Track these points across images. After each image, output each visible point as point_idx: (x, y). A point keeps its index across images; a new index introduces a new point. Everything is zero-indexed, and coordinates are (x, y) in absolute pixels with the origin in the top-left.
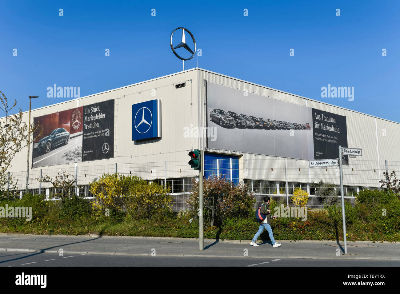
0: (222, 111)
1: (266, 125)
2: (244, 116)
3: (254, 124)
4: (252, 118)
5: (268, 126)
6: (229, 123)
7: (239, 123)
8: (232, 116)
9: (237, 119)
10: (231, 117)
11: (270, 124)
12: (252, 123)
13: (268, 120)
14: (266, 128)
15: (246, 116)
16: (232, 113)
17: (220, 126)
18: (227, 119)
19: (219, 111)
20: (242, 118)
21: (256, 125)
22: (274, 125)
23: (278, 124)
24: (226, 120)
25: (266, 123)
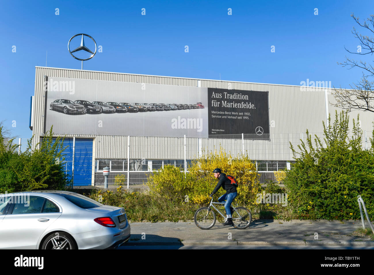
0: (67, 100)
1: (133, 108)
2: (99, 103)
3: (114, 109)
4: (110, 103)
5: (135, 109)
6: (77, 111)
7: (91, 110)
8: (82, 104)
9: (88, 107)
10: (80, 105)
11: (139, 107)
12: (110, 108)
13: (136, 104)
14: (132, 111)
15: (102, 102)
16: (82, 101)
17: (65, 113)
18: (74, 107)
19: (64, 101)
20: (96, 105)
21: (116, 110)
22: (145, 108)
23: (151, 106)
24: (72, 108)
25: (132, 106)
